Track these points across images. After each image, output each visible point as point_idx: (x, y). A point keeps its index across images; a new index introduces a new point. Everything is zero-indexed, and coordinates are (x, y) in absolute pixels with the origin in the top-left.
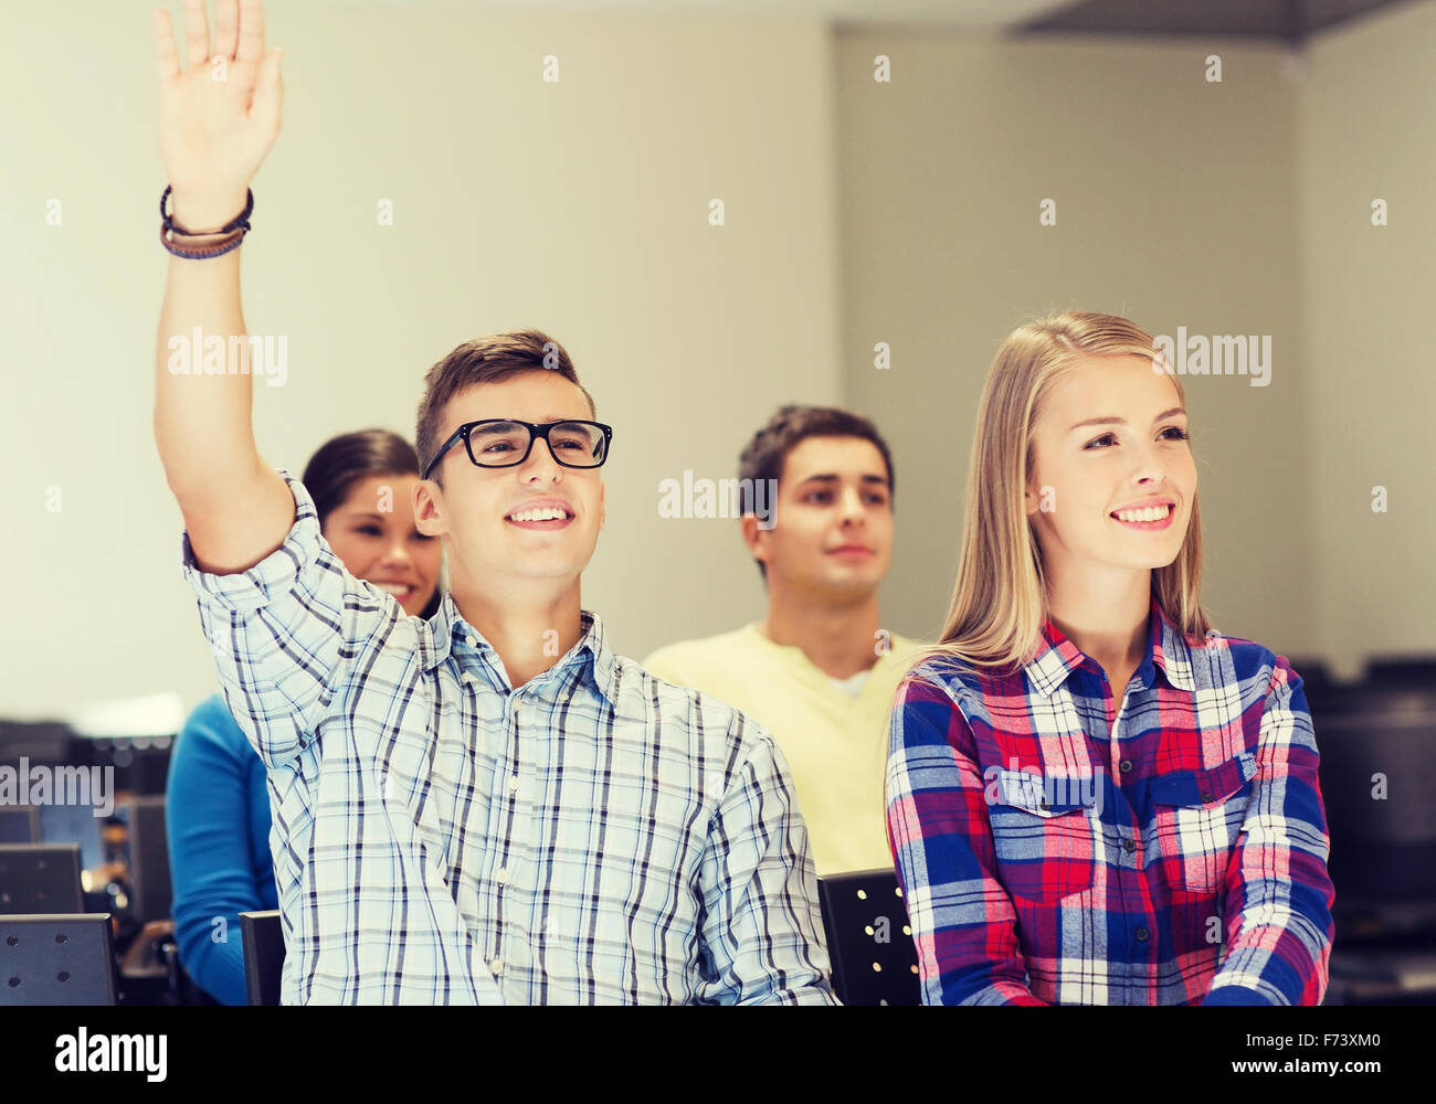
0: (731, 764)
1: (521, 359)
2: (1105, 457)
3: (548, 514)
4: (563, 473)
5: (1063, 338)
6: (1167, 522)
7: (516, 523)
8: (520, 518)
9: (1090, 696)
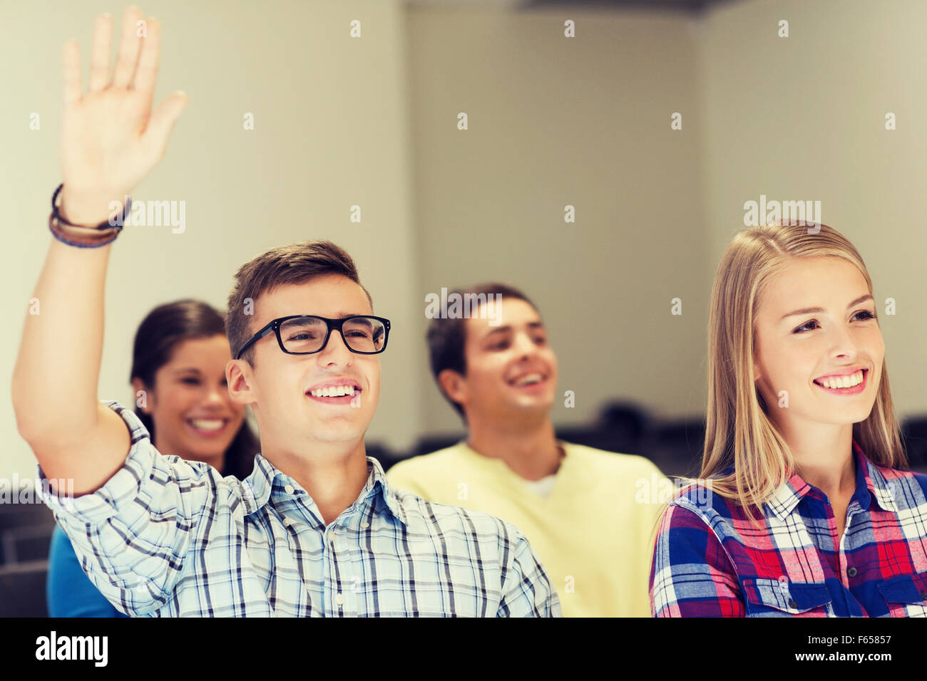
0: (505, 561)
1: (318, 266)
2: (809, 338)
3: (341, 391)
4: (354, 358)
5: (772, 242)
6: (861, 386)
7: (315, 398)
8: (318, 393)
9: (817, 517)
